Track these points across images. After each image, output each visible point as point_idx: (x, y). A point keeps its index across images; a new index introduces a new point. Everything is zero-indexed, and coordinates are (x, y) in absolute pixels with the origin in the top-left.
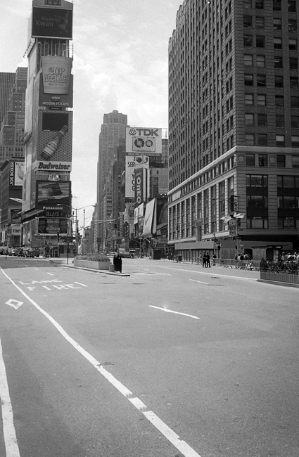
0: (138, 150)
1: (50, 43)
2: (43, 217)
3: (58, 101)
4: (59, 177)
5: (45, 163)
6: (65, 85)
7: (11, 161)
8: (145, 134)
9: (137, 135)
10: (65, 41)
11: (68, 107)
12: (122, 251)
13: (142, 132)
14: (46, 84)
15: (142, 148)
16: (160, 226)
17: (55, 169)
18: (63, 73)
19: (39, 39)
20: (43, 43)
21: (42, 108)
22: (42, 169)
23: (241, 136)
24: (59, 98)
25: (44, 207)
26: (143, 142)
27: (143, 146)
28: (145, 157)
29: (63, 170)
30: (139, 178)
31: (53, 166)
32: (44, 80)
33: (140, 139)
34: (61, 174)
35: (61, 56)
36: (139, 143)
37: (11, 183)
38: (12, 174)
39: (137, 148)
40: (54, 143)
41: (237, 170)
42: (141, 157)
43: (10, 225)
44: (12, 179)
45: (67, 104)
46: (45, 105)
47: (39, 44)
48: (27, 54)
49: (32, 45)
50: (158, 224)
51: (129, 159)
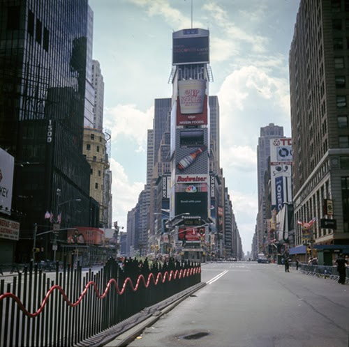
0: (282, 160)
1: (189, 68)
2: (183, 225)
3: (194, 120)
4: (197, 188)
5: (184, 176)
6: (199, 105)
7: (164, 176)
8: (289, 144)
9: (281, 145)
10: (202, 65)
11: (203, 124)
12: (261, 256)
13: (286, 142)
14: (182, 106)
15: (287, 157)
16: (291, 232)
17: (192, 182)
18: (198, 95)
19: (180, 66)
20: (183, 69)
21: (179, 127)
22: (181, 182)
23: (334, 139)
24: (194, 117)
25: (183, 217)
26: (287, 152)
27: (287, 155)
28: (284, 166)
29: (200, 182)
30: (279, 186)
31: (190, 179)
32: (181, 102)
33: (284, 149)
34: (199, 186)
35: (196, 78)
36: (284, 153)
37: (164, 196)
38: (164, 188)
39: (282, 158)
40: (191, 158)
41: (331, 174)
42: (280, 166)
43: (162, 233)
44: (164, 192)
45: (202, 122)
46: (181, 125)
47: (180, 71)
48: (171, 81)
49: (174, 72)
50: (289, 230)
51: (273, 168)
